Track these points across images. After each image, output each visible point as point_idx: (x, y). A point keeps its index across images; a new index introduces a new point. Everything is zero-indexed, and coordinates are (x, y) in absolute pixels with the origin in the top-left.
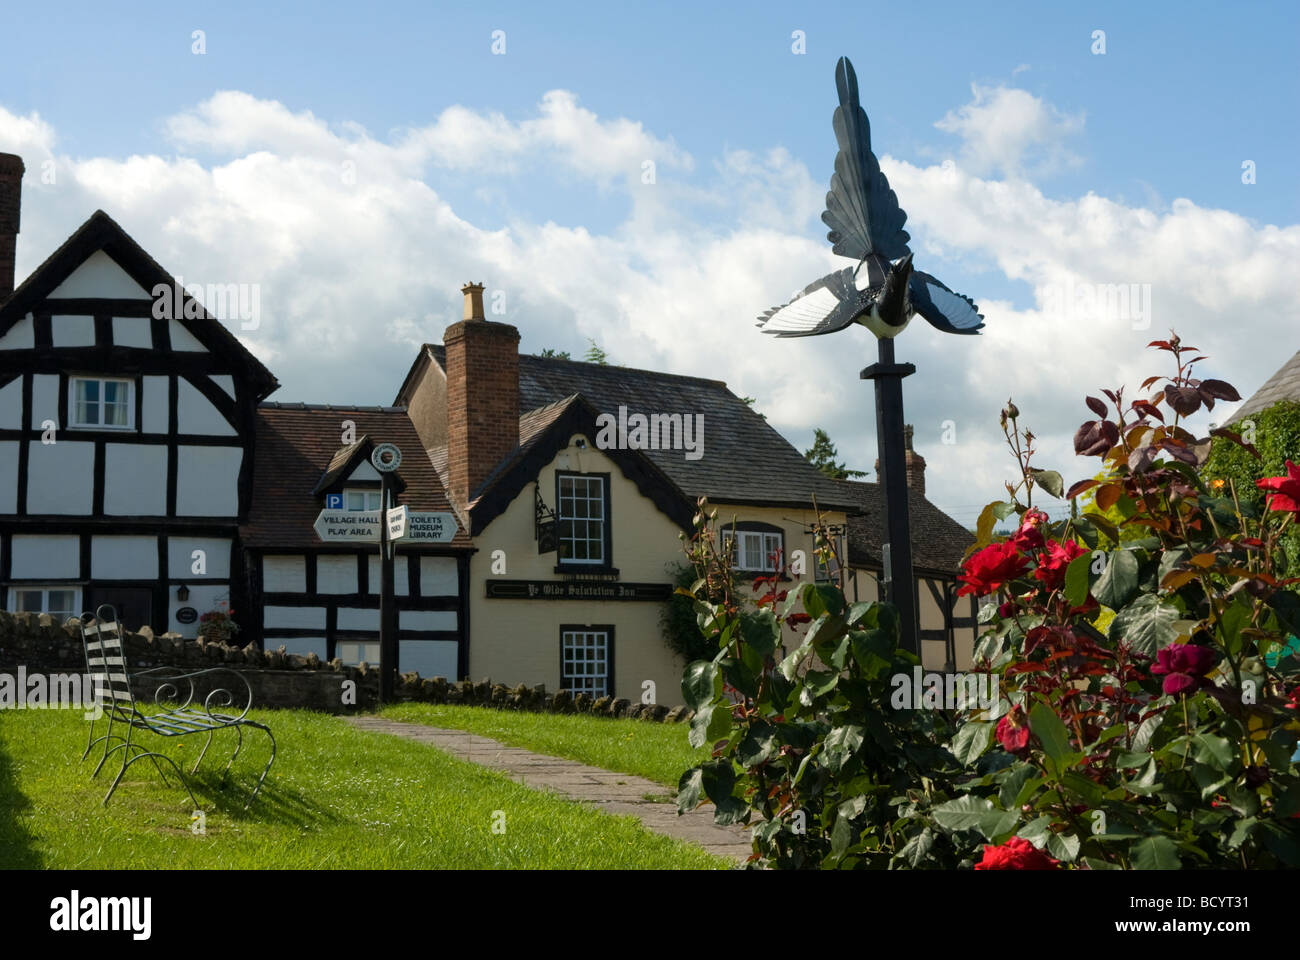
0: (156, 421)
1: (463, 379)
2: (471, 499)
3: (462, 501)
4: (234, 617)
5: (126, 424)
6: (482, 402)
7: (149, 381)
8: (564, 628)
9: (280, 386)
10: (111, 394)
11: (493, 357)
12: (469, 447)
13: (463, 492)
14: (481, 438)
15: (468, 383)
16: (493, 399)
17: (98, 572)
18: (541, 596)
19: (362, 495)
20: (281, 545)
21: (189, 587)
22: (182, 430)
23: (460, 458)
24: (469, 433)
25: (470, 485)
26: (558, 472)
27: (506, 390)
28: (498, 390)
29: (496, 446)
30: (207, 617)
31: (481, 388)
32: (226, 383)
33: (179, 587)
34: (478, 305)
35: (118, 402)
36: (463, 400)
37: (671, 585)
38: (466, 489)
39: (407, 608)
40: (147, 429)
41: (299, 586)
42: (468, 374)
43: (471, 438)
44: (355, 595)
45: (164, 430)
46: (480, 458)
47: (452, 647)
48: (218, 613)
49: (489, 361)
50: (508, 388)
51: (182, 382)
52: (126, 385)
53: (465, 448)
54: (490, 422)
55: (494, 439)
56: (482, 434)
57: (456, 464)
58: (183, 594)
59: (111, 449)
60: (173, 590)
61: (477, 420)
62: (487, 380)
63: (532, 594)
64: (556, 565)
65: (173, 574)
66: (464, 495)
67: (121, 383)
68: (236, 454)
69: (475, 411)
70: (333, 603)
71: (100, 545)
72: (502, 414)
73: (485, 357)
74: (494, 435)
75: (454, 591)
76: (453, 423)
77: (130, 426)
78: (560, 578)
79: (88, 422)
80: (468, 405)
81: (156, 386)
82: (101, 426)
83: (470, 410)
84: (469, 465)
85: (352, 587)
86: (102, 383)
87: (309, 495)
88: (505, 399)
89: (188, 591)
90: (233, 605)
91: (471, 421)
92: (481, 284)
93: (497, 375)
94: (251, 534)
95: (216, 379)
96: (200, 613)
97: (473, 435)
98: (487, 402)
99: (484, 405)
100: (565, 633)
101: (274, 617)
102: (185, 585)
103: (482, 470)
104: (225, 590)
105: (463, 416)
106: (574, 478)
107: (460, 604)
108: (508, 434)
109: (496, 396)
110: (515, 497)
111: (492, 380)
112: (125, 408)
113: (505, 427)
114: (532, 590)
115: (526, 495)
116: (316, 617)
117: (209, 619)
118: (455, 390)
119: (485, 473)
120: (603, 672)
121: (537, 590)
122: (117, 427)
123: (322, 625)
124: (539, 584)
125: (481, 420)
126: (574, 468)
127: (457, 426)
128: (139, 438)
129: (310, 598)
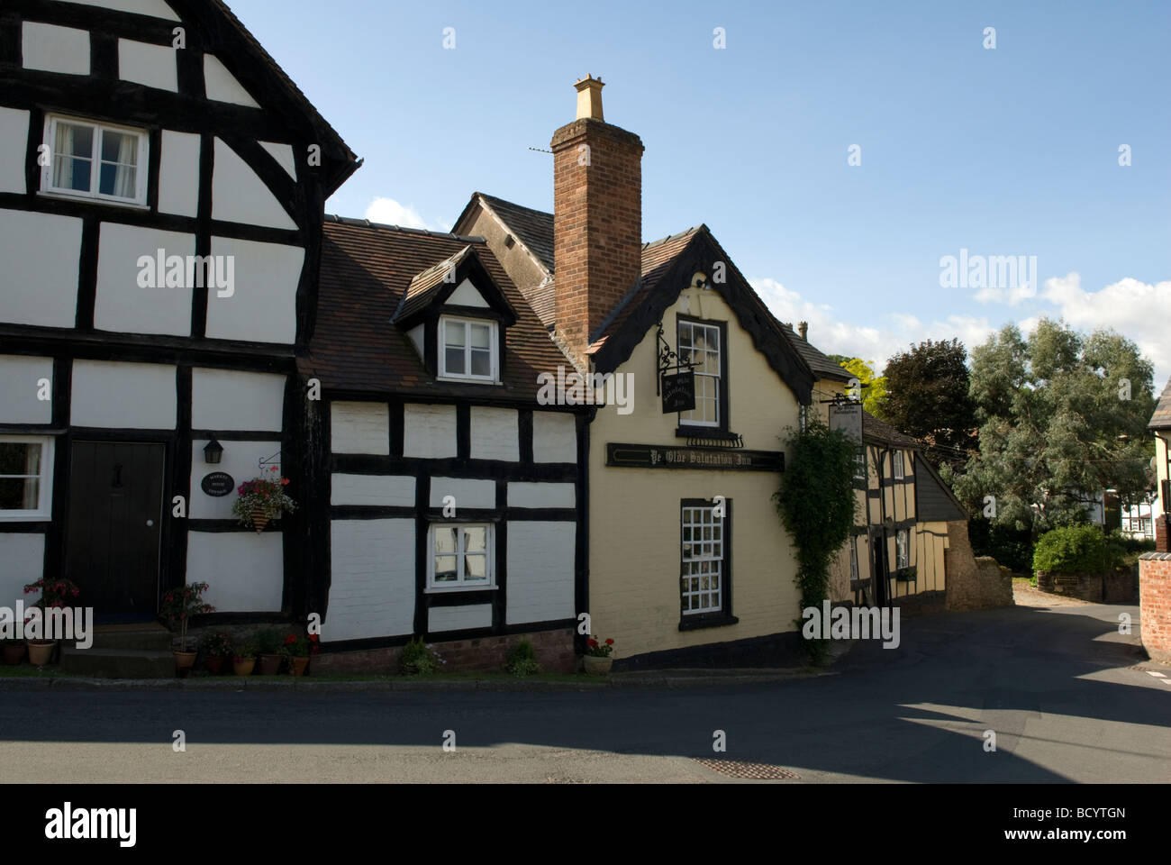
0: (179, 198)
1: (582, 190)
2: (592, 340)
3: (578, 342)
4: (287, 490)
5: (133, 196)
6: (603, 220)
7: (170, 138)
8: (685, 502)
9: (359, 165)
10: (111, 151)
11: (616, 167)
12: (590, 274)
13: (579, 331)
14: (603, 265)
15: (590, 195)
16: (615, 218)
17: (80, 417)
18: (664, 464)
19: (462, 326)
20: (359, 387)
21: (222, 443)
22: (217, 214)
23: (575, 289)
24: (590, 257)
25: (591, 322)
26: (680, 316)
27: (627, 210)
28: (621, 208)
29: (618, 276)
30: (250, 488)
31: (603, 203)
32: (282, 154)
33: (208, 442)
34: (597, 103)
35: (122, 163)
36: (582, 217)
37: (782, 453)
38: (585, 328)
39: (516, 479)
40: (165, 207)
41: (381, 446)
42: (590, 183)
43: (592, 264)
44: (453, 459)
45: (191, 211)
46: (600, 290)
47: (571, 527)
48: (264, 482)
49: (612, 172)
50: (629, 207)
51: (220, 146)
52: (135, 139)
53: (584, 276)
54: (611, 247)
55: (615, 268)
56: (603, 260)
57: (568, 296)
58: (213, 453)
59: (107, 230)
60: (198, 446)
61: (598, 242)
62: (609, 194)
63: (654, 463)
64: (678, 427)
65: (197, 423)
66: (580, 335)
67: (128, 136)
68: (296, 256)
69: (597, 230)
70: (424, 470)
71: (85, 374)
72: (624, 238)
73: (607, 165)
74: (616, 263)
75: (573, 459)
76: (563, 247)
77: (140, 201)
78: (682, 442)
79: (75, 187)
80: (589, 222)
81: (181, 148)
82: (94, 194)
83: (591, 229)
84: (589, 297)
85: (449, 450)
86: (98, 131)
87: (389, 324)
88: (627, 221)
89: (221, 449)
90: (286, 472)
91: (592, 243)
92: (599, 78)
93: (619, 190)
94: (315, 370)
95: (269, 147)
96: (238, 482)
97: (593, 260)
98: (609, 222)
99: (606, 225)
100: (684, 509)
101: (345, 489)
102: (214, 442)
103: (601, 305)
104: (274, 448)
105: (580, 236)
106: (693, 324)
107: (577, 474)
108: (631, 264)
109: (619, 216)
110: (639, 342)
111: (614, 195)
112: (133, 172)
113: (627, 254)
114: (654, 455)
115: (649, 341)
116: (401, 490)
117: (251, 492)
118: (567, 206)
119: (606, 309)
120: (719, 555)
121: (659, 456)
122: (117, 199)
123: (410, 501)
124: (662, 449)
125: (602, 243)
126: (695, 313)
127: (572, 250)
128: (151, 218)
129: (394, 463)
